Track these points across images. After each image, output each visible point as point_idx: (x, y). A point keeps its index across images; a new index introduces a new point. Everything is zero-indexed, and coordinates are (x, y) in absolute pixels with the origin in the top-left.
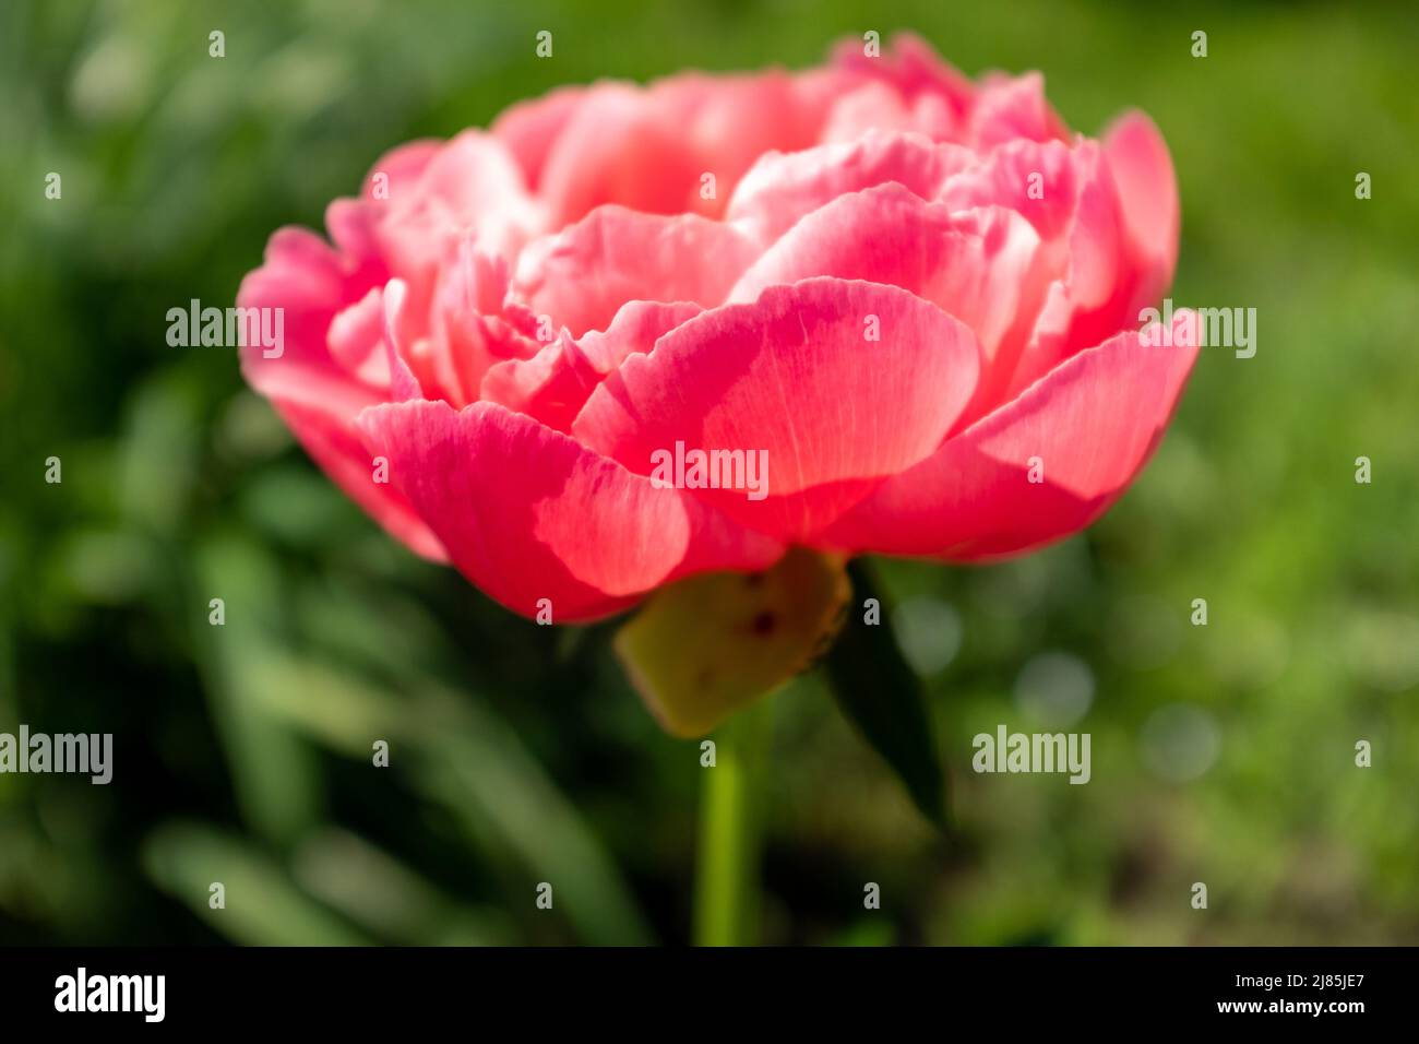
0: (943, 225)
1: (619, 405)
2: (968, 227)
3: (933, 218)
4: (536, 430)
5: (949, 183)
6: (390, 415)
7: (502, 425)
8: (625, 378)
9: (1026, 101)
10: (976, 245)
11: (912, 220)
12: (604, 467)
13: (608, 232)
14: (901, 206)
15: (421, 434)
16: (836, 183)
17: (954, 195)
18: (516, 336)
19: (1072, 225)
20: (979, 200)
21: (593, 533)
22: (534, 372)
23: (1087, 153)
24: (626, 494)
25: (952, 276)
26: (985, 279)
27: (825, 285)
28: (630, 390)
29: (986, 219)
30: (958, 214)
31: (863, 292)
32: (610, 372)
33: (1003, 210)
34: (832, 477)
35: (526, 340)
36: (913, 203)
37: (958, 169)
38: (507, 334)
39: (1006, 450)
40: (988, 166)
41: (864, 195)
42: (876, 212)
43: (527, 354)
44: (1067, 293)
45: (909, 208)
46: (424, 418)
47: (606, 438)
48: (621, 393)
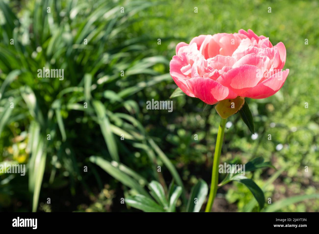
0: (259, 58)
1: (222, 78)
2: (262, 58)
3: (258, 57)
4: (213, 81)
5: (259, 53)
6: (195, 79)
7: (209, 80)
8: (223, 75)
9: (267, 41)
10: (263, 60)
11: (255, 57)
12: (221, 85)
13: (219, 58)
14: (254, 56)
15: (199, 81)
16: (246, 52)
17: (260, 54)
18: (209, 70)
19: (274, 58)
20: (263, 55)
21: (218, 93)
22: (212, 74)
23: (276, 49)
24: (223, 89)
25: (260, 64)
26: (263, 64)
27: (247, 66)
28: (224, 77)
29: (264, 57)
30: (261, 57)
31: (251, 66)
32: (221, 74)
33: (266, 56)
34: (245, 87)
35: (211, 70)
36: (256, 55)
37: (260, 51)
38: (208, 70)
39: (266, 85)
40: (264, 50)
41: (250, 54)
42: (251, 56)
43: (211, 72)
44: (273, 66)
45: (255, 56)
46: (200, 79)
47: (220, 82)
48: (223, 77)
